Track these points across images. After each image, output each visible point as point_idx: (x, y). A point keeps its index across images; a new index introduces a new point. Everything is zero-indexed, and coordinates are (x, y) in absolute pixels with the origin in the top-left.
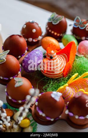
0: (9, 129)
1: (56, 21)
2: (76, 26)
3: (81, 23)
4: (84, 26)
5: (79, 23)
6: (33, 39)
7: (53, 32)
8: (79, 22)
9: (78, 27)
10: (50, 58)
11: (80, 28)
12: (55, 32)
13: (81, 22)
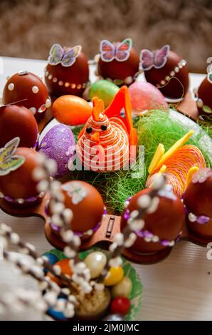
0: (86, 301)
1: (67, 60)
2: (109, 59)
3: (115, 51)
4: (126, 54)
5: (114, 52)
6: (37, 109)
7: (67, 85)
8: (111, 50)
9: (115, 60)
10: (100, 130)
11: (118, 60)
12: (71, 82)
13: (116, 48)
